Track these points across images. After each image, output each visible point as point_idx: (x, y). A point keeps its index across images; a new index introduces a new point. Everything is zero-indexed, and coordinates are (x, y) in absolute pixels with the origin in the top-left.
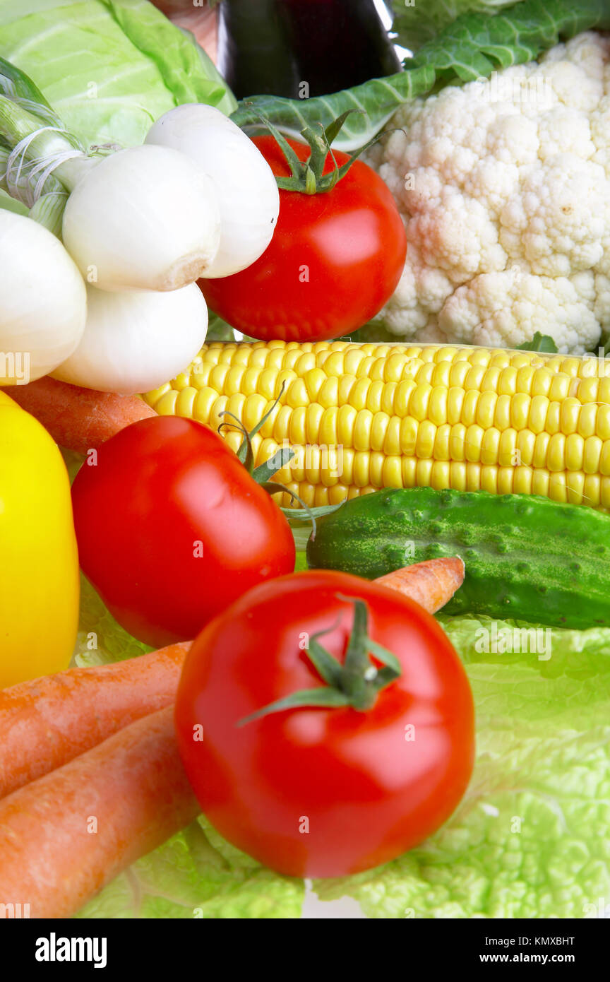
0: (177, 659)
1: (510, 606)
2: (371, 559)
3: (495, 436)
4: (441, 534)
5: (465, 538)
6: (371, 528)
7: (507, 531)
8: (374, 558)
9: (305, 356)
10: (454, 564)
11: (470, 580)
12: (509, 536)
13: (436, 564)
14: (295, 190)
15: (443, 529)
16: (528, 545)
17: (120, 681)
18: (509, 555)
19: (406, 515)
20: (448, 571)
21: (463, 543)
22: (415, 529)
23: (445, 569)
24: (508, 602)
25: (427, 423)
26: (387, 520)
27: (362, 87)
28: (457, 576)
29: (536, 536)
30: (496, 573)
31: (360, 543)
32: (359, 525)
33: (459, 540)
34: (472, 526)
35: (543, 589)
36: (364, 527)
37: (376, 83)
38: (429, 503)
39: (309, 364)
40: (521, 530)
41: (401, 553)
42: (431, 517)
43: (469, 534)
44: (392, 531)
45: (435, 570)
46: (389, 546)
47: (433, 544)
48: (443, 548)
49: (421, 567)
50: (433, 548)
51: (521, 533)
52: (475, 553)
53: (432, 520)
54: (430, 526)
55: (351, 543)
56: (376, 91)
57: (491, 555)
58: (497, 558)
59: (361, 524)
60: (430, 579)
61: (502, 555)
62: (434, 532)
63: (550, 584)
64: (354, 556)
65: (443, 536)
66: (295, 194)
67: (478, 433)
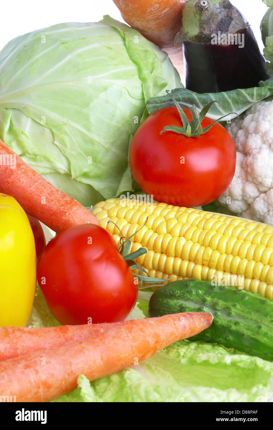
0: (62, 331)
1: (228, 340)
2: (173, 309)
3: (245, 262)
4: (207, 303)
5: (216, 306)
6: (177, 295)
7: (234, 306)
8: (175, 308)
9: (171, 211)
10: (207, 316)
11: (214, 326)
12: (235, 308)
13: (197, 314)
14: (182, 133)
15: (208, 300)
16: (242, 314)
17: (33, 334)
18: (233, 317)
19: (194, 291)
20: (202, 319)
21: (215, 308)
22: (196, 298)
23: (201, 317)
24: (228, 338)
25: (216, 251)
26: (185, 292)
27: (232, 91)
28: (206, 322)
29: (246, 310)
30: (225, 324)
31: (171, 301)
32: (172, 293)
33: (214, 307)
34: (220, 301)
35: (243, 335)
36: (174, 294)
37: (239, 90)
38: (206, 288)
39: (172, 215)
40: (241, 307)
41: (186, 308)
42: (204, 294)
43: (218, 304)
44: (186, 298)
45: (196, 317)
46: (183, 304)
47: (202, 307)
48: (205, 309)
49: (189, 314)
50: (201, 308)
51: (240, 308)
52: (219, 313)
53: (204, 296)
54: (203, 298)
55: (167, 300)
56: (238, 94)
57: (225, 315)
58: (228, 318)
59: (173, 292)
60: (191, 320)
61: (230, 316)
62: (204, 301)
63: (247, 333)
64: (167, 306)
65: (208, 304)
66: (181, 136)
67: (238, 260)
